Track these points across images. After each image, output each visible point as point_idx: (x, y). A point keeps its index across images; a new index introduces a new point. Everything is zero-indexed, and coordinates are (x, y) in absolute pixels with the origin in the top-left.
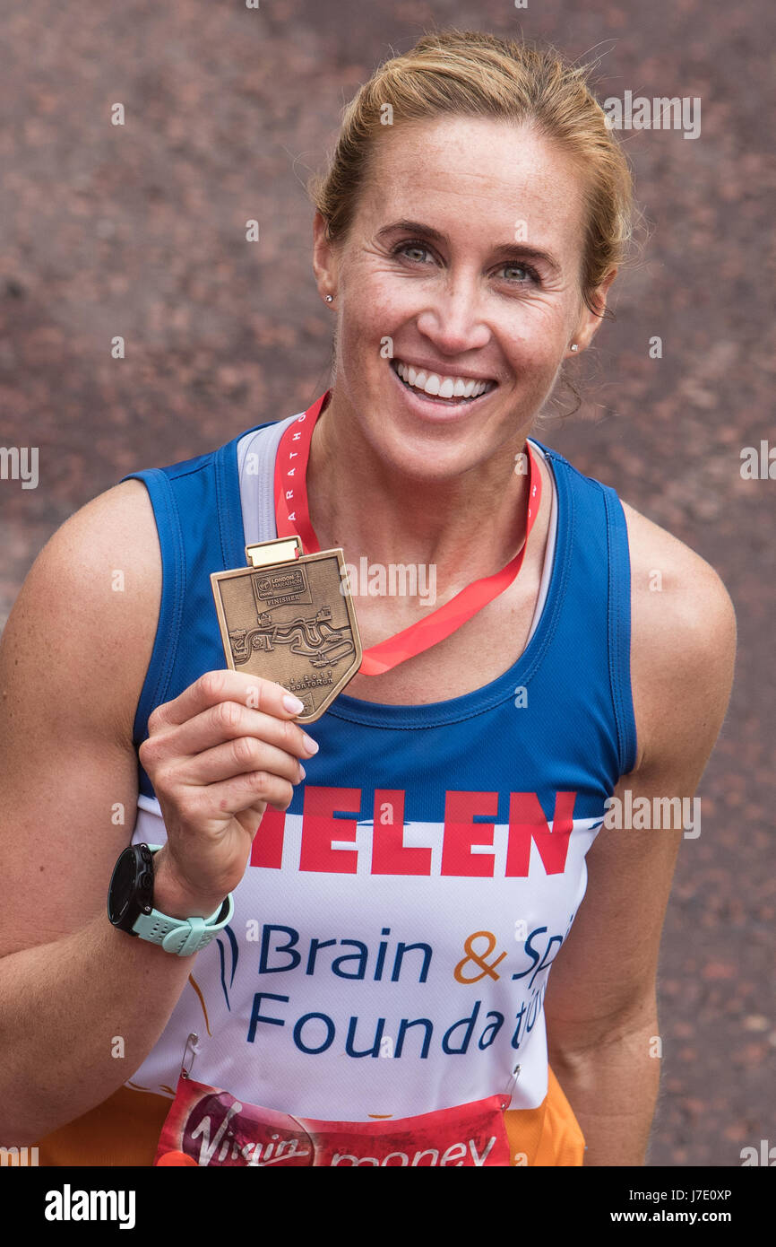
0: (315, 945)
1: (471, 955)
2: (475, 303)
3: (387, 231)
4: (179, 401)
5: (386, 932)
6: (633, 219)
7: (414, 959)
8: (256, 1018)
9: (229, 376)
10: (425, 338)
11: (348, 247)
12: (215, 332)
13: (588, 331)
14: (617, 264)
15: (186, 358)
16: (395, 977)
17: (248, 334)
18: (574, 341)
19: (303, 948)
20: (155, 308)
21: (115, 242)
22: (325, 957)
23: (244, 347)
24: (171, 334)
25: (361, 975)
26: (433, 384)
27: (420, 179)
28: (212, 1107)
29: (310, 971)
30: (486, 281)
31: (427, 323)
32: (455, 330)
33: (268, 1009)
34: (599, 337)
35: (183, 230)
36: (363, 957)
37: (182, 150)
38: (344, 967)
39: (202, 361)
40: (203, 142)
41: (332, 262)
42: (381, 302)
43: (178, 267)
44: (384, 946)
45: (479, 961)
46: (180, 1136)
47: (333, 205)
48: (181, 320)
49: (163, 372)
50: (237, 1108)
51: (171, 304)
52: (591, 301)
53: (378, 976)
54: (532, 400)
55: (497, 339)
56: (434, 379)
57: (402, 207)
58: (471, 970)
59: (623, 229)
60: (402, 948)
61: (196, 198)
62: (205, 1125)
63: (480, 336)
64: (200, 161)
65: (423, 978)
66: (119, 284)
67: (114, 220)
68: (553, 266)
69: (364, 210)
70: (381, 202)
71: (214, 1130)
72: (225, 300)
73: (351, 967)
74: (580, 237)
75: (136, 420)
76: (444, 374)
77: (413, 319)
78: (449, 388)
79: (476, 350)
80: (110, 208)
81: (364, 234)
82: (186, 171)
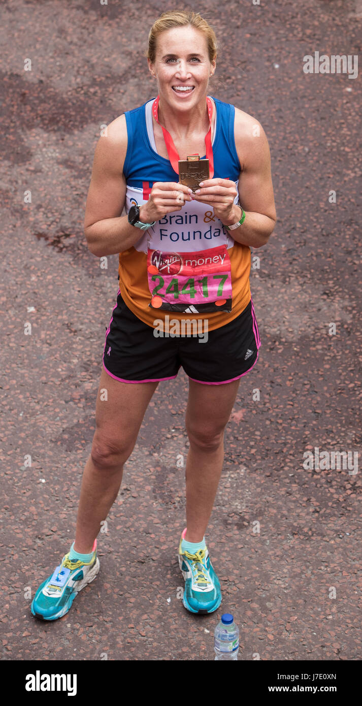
0: (171, 217)
1: (207, 216)
2: (187, 68)
3: (164, 57)
4: (82, 98)
5: (186, 213)
6: (218, 43)
7: (193, 219)
8: (161, 235)
9: (92, 90)
10: (178, 78)
11: (156, 64)
12: (87, 81)
13: (213, 70)
14: (216, 54)
15: (82, 88)
16: (190, 223)
17: (94, 80)
18: (211, 73)
19: (168, 218)
20: (73, 78)
21: (60, 66)
22: (174, 220)
23: (94, 83)
24: (78, 84)
25: (182, 223)
26: (182, 89)
27: (168, 44)
28: (156, 254)
29: (171, 223)
30: (188, 63)
31: (178, 76)
32: (184, 75)
33: (164, 233)
34: (216, 70)
35: (75, 60)
36: (182, 219)
37: (71, 43)
38: (178, 222)
39: (85, 88)
40: (75, 40)
41: (153, 68)
42: (166, 74)
43: (76, 68)
44: (186, 216)
45: (209, 217)
46: (151, 262)
47: (151, 55)
48: (78, 80)
49: (77, 92)
50: (161, 253)
51: (76, 77)
52: (213, 64)
53: (186, 223)
54: (204, 87)
55: (193, 76)
56: (182, 87)
57: (166, 51)
58: (207, 219)
59: (216, 46)
60: (190, 216)
61: (76, 52)
62: (156, 258)
63: (189, 76)
64: (76, 44)
65: (197, 222)
66: (63, 75)
67: (59, 61)
68: (202, 57)
69: (158, 54)
70: (161, 51)
71: (158, 259)
72: (87, 73)
73: (180, 221)
74: (207, 49)
75: (73, 104)
76: (183, 86)
77: (174, 76)
78: (185, 89)
79: (189, 78)
80: (58, 59)
81: (159, 59)
82: (73, 47)
